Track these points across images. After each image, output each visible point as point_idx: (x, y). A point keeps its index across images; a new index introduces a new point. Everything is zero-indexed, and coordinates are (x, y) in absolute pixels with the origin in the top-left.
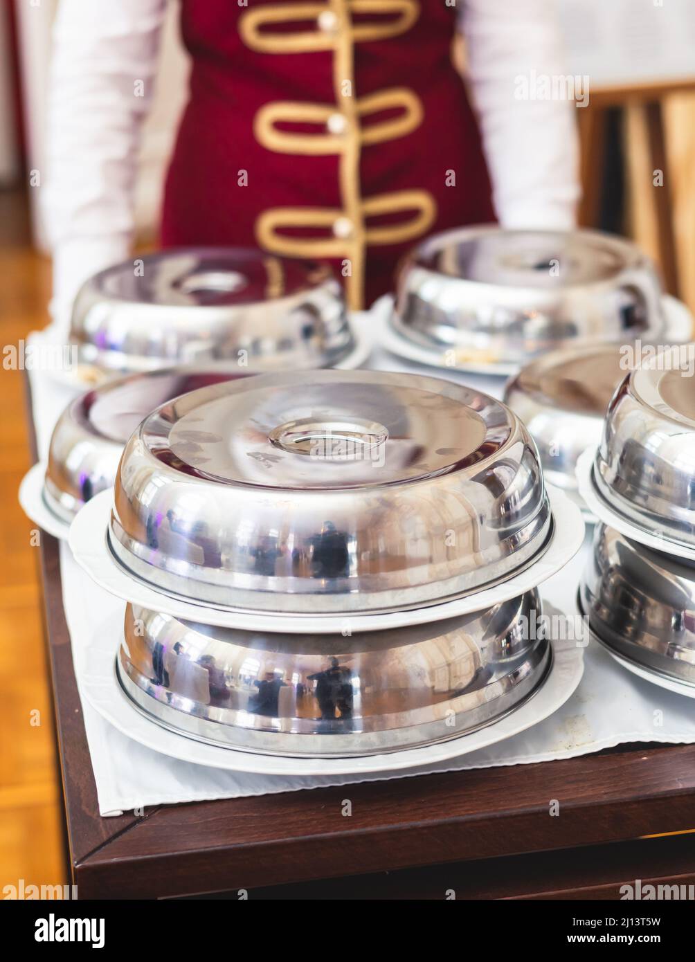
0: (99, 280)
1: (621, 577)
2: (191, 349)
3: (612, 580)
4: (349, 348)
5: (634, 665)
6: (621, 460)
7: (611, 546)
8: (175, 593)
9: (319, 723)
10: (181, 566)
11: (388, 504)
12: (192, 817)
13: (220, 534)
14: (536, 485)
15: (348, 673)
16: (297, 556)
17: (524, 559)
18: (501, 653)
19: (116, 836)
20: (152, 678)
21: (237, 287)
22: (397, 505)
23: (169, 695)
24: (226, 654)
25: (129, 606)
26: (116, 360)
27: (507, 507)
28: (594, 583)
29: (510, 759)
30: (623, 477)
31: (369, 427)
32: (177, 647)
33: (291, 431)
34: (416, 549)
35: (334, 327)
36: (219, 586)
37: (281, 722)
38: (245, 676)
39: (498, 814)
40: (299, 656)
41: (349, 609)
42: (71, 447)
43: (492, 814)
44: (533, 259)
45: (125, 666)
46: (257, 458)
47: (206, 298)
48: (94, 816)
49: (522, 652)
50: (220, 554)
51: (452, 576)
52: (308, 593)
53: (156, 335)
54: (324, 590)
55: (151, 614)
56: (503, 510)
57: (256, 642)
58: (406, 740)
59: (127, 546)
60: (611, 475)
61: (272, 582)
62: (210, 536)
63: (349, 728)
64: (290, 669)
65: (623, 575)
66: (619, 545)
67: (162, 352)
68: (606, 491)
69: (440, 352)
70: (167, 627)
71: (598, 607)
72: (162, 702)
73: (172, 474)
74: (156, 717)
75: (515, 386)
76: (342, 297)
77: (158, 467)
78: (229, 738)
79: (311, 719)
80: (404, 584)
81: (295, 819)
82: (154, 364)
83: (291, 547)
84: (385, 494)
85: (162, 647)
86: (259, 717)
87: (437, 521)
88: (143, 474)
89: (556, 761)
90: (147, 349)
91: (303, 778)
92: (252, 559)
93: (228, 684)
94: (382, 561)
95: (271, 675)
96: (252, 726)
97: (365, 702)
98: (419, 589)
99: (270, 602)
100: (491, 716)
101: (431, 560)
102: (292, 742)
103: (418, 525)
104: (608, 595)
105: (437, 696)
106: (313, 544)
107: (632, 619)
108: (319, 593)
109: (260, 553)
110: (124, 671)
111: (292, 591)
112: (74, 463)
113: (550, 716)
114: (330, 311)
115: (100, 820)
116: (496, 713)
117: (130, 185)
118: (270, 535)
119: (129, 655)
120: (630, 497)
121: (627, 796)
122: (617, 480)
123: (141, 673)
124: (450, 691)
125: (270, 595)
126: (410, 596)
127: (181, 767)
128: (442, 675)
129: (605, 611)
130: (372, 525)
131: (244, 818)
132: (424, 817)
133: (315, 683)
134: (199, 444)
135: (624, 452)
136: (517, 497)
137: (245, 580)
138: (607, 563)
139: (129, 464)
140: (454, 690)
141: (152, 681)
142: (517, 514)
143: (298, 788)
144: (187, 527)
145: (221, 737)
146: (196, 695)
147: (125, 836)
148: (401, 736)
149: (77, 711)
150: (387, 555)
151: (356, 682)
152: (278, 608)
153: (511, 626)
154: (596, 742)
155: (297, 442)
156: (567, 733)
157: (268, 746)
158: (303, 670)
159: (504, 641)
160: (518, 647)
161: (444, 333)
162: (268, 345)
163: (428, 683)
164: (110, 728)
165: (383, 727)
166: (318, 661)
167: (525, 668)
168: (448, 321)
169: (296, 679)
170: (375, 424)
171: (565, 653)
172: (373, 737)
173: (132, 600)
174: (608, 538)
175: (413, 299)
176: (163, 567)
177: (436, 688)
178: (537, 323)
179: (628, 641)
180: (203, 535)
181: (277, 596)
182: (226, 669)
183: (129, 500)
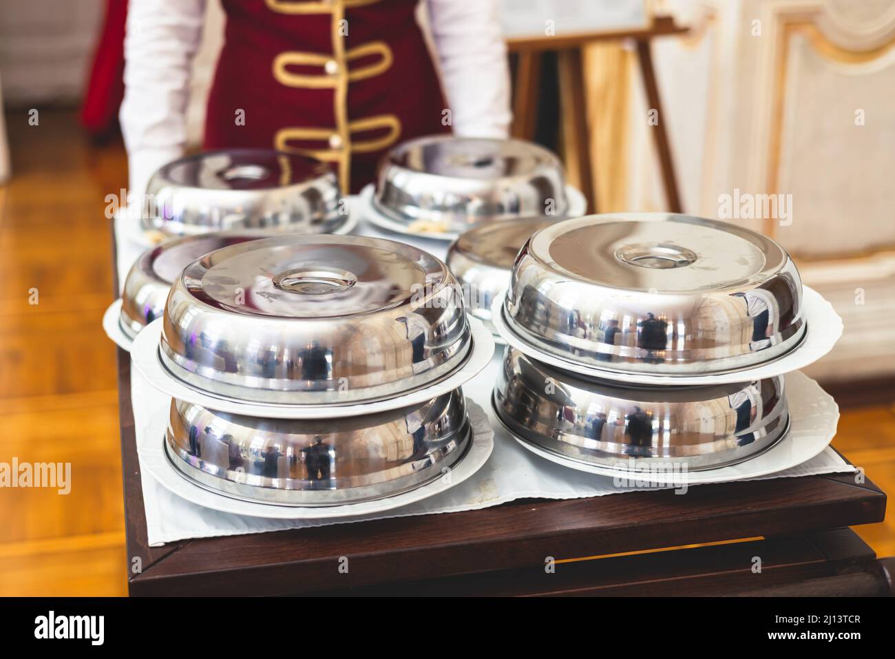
0: (165, 172)
1: (521, 382)
2: (229, 220)
3: (515, 384)
4: (343, 220)
5: (528, 443)
6: (522, 299)
7: (515, 360)
8: (203, 390)
9: (307, 482)
10: (209, 372)
11: (354, 329)
12: (213, 548)
13: (236, 350)
14: (460, 316)
15: (327, 448)
16: (291, 365)
17: (450, 368)
18: (434, 435)
19: (159, 560)
20: (189, 450)
21: (263, 176)
22: (362, 329)
23: (201, 463)
24: (241, 433)
25: (174, 400)
26: (176, 227)
27: (439, 332)
28: (503, 386)
29: (439, 509)
30: (523, 312)
31: (344, 275)
32: (207, 430)
33: (288, 277)
34: (375, 360)
35: (331, 205)
36: (235, 385)
37: (279, 481)
38: (254, 449)
39: (428, 547)
40: (290, 435)
41: (324, 402)
42: (139, 288)
43: (424, 547)
44: (473, 159)
45: (170, 442)
46: (263, 296)
47: (238, 184)
48: (145, 547)
49: (449, 434)
50: (236, 363)
51: (399, 380)
52: (297, 391)
53: (204, 210)
54: (309, 389)
55: (189, 405)
56: (435, 334)
57: (262, 425)
58: (365, 494)
59: (171, 357)
60: (514, 311)
61: (273, 383)
62: (230, 350)
63: (328, 486)
64: (286, 444)
65: (523, 382)
66: (521, 359)
67: (209, 223)
68: (511, 321)
69: (406, 224)
70: (199, 414)
71: (505, 403)
72: (195, 467)
73: (203, 306)
74: (190, 477)
75: (455, 248)
76: (336, 185)
77: (193, 301)
78: (241, 492)
79: (300, 479)
80: (364, 385)
81: (286, 549)
82: (203, 230)
83: (286, 358)
84: (351, 322)
85: (195, 428)
86: (263, 478)
87: (388, 340)
88: (182, 307)
89: (471, 510)
90: (199, 220)
91: (293, 521)
92: (259, 368)
93: (242, 455)
94: (350, 368)
95: (270, 448)
96: (258, 484)
97: (337, 469)
98: (374, 388)
99: (269, 396)
100: (426, 479)
101: (384, 368)
102: (285, 495)
103: (375, 344)
104: (512, 395)
105: (389, 465)
106: (302, 357)
107: (528, 412)
108: (305, 390)
109: (264, 363)
110: (170, 446)
111: (286, 389)
112: (141, 300)
113: (469, 478)
114: (329, 194)
115: (148, 549)
116: (429, 477)
117: (183, 109)
118: (271, 350)
119: (173, 435)
120: (527, 326)
121: (520, 535)
122: (519, 314)
123: (181, 447)
124: (398, 460)
125: (269, 392)
126: (368, 393)
127: (208, 513)
128: (393, 449)
129: (510, 406)
130: (343, 342)
131: (250, 548)
132: (376, 549)
133: (303, 455)
134: (223, 285)
135: (524, 294)
136: (446, 325)
137: (254, 381)
138: (512, 372)
139: (173, 299)
140: (401, 460)
141: (189, 453)
142: (446, 336)
143: (289, 528)
144: (214, 345)
145: (235, 492)
146: (219, 462)
147: (165, 560)
148: (361, 492)
149: (136, 473)
150: (353, 365)
151: (332, 453)
152: (275, 401)
153: (442, 415)
154: (500, 498)
155: (292, 285)
156: (481, 491)
157: (268, 498)
158: (294, 445)
159: (437, 426)
160: (446, 431)
161: (410, 210)
162: (284, 218)
163: (382, 455)
164: (159, 486)
165: (350, 486)
166: (303, 439)
167: (452, 445)
168: (412, 202)
169: (290, 452)
170: (348, 273)
171: (481, 435)
172: (342, 492)
173: (176, 396)
174: (513, 354)
175: (389, 185)
176: (196, 372)
177: (388, 459)
178: (476, 204)
179: (526, 428)
180: (224, 350)
181: (274, 392)
182: (240, 444)
183: (173, 324)
